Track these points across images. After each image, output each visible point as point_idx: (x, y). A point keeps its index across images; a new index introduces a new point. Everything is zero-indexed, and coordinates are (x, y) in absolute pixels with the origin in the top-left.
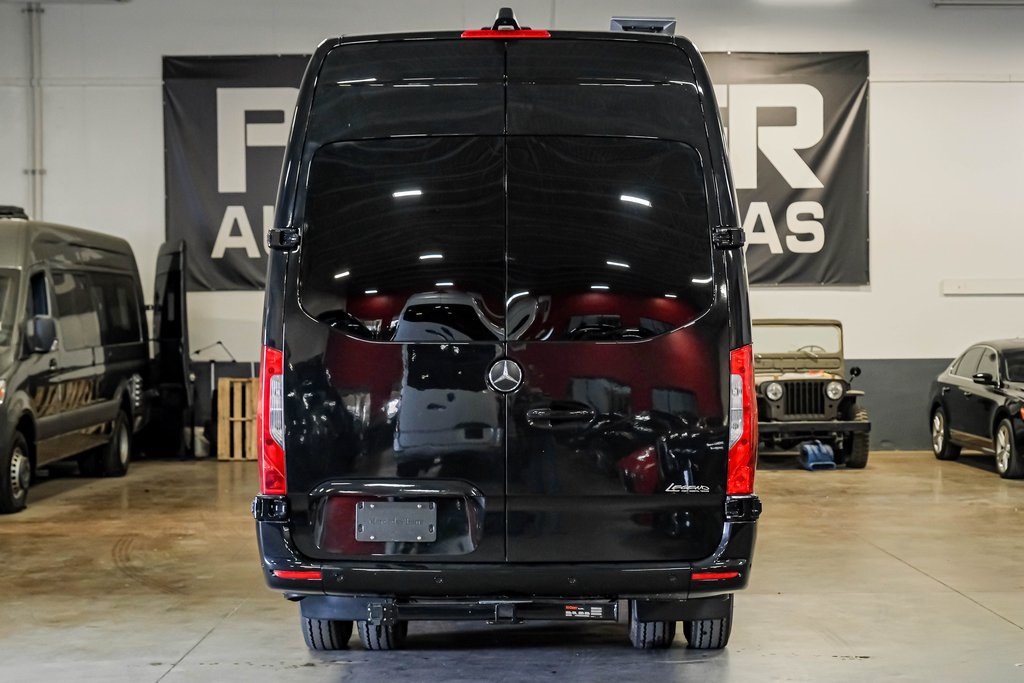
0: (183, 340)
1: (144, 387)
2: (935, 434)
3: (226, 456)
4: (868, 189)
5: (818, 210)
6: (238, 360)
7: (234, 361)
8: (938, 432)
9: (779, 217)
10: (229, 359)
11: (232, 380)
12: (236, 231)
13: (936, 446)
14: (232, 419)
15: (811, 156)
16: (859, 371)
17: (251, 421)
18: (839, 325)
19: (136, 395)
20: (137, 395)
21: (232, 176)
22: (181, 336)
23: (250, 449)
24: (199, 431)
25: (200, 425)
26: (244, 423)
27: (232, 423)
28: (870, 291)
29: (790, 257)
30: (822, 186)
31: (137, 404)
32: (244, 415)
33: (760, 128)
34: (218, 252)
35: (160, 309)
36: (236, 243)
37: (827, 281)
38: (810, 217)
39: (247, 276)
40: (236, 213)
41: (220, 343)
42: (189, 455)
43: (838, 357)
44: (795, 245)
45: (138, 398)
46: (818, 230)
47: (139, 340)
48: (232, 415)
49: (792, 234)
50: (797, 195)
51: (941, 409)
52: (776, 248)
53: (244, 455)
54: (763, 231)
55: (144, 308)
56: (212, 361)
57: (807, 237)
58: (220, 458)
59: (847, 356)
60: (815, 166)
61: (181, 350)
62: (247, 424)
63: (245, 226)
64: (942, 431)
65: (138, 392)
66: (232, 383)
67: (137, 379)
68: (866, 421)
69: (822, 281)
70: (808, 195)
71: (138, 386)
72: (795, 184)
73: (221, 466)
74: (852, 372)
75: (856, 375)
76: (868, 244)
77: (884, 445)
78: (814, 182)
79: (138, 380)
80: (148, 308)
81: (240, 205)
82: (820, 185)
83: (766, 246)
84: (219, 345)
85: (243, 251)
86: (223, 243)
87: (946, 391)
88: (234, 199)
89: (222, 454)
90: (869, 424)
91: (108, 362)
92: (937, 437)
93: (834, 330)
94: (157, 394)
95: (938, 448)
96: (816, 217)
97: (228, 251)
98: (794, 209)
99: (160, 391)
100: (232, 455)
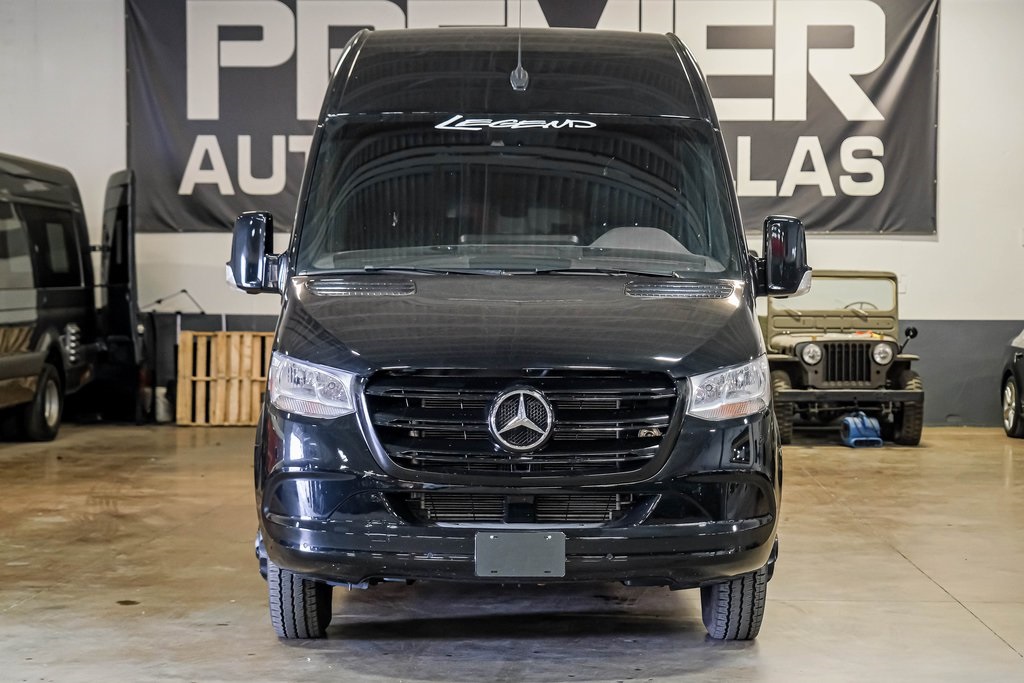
0: (130, 285)
1: (83, 338)
2: (1006, 408)
3: (187, 421)
4: (936, 123)
5: (876, 146)
6: (208, 312)
7: (203, 313)
8: (1009, 405)
9: (832, 154)
10: (196, 310)
11: (196, 333)
12: (207, 164)
13: (1007, 422)
14: (195, 379)
15: (870, 83)
16: (915, 332)
17: (215, 381)
18: (893, 278)
19: (70, 348)
20: (72, 348)
21: (203, 101)
22: (127, 281)
23: (214, 413)
24: (161, 391)
25: (162, 386)
26: (208, 384)
27: (194, 383)
28: (937, 241)
29: (844, 201)
30: (882, 118)
31: (72, 358)
32: (208, 374)
33: (811, 51)
34: (186, 188)
35: (109, 250)
36: (206, 177)
37: (887, 229)
38: (868, 154)
39: (218, 215)
40: (207, 143)
41: (184, 291)
42: (150, 419)
43: (892, 316)
44: (849, 187)
45: (73, 352)
46: (877, 169)
47: (79, 285)
48: (194, 373)
49: (847, 174)
50: (853, 128)
51: (1012, 378)
52: (828, 190)
53: (207, 419)
54: (813, 170)
55: (88, 249)
56: (179, 313)
57: (864, 177)
58: (179, 422)
59: (902, 316)
60: (874, 95)
61: (127, 297)
62: (212, 384)
63: (217, 158)
64: (1014, 404)
65: (73, 345)
66: (195, 338)
67: (72, 329)
68: (919, 391)
69: (880, 229)
70: (865, 128)
71: (73, 338)
72: (850, 116)
73: (181, 432)
74: (907, 333)
75: (912, 337)
76: (935, 186)
77: (950, 420)
78: (874, 114)
79: (73, 331)
80: (94, 249)
81: (212, 134)
82: (880, 117)
83: (817, 187)
84: (184, 294)
85: (215, 186)
86: (193, 177)
87: (1018, 357)
88: (205, 127)
89: (182, 419)
90: (922, 394)
91: (40, 306)
92: (1008, 410)
93: (889, 284)
94: (105, 348)
95: (1009, 424)
96: (874, 154)
97: (197, 186)
98: (850, 145)
99: (108, 344)
100: (194, 419)
